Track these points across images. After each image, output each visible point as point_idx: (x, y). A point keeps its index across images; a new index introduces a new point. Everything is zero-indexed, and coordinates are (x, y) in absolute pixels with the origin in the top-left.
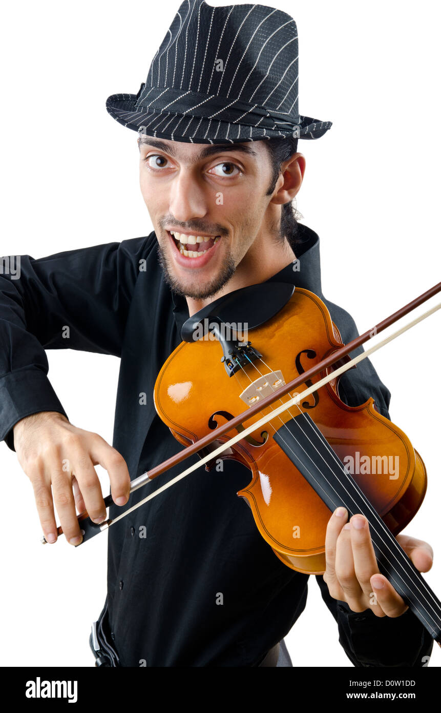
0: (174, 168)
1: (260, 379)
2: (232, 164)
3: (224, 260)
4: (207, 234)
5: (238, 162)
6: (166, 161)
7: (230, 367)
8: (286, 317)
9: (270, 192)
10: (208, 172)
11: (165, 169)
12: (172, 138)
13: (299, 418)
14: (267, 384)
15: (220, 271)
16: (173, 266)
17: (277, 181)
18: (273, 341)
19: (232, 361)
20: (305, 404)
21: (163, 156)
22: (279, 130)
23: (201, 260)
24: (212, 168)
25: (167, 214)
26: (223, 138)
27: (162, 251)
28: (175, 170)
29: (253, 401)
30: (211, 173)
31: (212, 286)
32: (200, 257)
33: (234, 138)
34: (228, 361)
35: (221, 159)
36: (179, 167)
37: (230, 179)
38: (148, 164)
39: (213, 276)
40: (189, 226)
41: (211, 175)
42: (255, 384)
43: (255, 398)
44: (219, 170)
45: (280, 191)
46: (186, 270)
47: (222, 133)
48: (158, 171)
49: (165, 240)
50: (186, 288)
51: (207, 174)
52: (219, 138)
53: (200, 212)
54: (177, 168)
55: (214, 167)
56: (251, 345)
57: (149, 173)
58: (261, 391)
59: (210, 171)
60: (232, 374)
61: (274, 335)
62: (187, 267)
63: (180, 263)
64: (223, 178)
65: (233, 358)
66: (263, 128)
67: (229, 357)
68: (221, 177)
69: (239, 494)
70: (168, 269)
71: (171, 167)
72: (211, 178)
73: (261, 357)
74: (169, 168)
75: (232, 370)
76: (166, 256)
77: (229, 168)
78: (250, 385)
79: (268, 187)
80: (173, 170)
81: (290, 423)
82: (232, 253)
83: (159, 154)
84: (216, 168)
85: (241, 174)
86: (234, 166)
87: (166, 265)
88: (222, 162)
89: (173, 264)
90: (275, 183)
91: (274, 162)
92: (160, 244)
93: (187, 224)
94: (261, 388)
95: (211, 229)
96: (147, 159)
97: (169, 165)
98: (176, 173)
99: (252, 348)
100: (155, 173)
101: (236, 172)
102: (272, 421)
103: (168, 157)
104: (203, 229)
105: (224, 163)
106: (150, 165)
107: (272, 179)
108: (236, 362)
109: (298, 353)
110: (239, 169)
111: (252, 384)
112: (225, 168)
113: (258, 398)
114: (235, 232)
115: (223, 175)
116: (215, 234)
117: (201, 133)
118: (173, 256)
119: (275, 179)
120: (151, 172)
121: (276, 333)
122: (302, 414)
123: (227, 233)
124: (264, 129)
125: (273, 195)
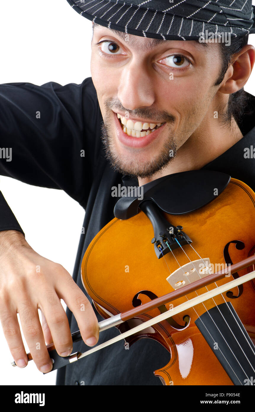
0: (126, 55)
1: (188, 265)
2: (182, 56)
3: (166, 144)
4: (152, 121)
5: (188, 55)
6: (119, 47)
7: (160, 249)
8: (219, 205)
9: (218, 82)
10: (158, 62)
11: (116, 55)
12: (126, 30)
13: (223, 306)
14: (194, 270)
15: (161, 153)
16: (115, 143)
17: (226, 72)
18: (203, 228)
19: (161, 243)
20: (229, 294)
21: (116, 42)
22: (231, 26)
23: (143, 141)
24: (162, 59)
25: (115, 97)
26: (175, 34)
27: (106, 128)
28: (127, 56)
29: (179, 285)
30: (162, 63)
31: (151, 167)
32: (142, 137)
33: (186, 34)
34: (158, 243)
35: (172, 50)
36: (131, 54)
37: (180, 70)
38: (100, 48)
39: (153, 156)
40: (136, 113)
41: (161, 65)
42: (183, 268)
43: (182, 282)
44: (170, 61)
45: (229, 81)
46: (127, 148)
47: (175, 28)
48: (110, 56)
49: (110, 118)
50: (125, 165)
51: (157, 63)
52: (172, 34)
53: (148, 101)
54: (129, 55)
55: (165, 58)
56: (182, 230)
57: (101, 57)
58: (188, 276)
59: (160, 61)
60: (161, 256)
61: (205, 222)
62: (128, 146)
63: (122, 141)
64: (173, 69)
65: (163, 240)
66: (215, 24)
67: (160, 238)
68: (171, 67)
69: (157, 373)
70: (110, 146)
71: (123, 54)
72: (161, 68)
73: (190, 242)
74: (121, 55)
75: (161, 252)
76: (110, 134)
77: (179, 59)
78: (178, 270)
79: (217, 78)
80: (124, 57)
81: (213, 311)
82: (174, 138)
83: (112, 40)
84: (167, 59)
85: (191, 65)
86: (185, 59)
87: (108, 142)
88: (173, 54)
89: (115, 141)
90: (224, 74)
91: (224, 54)
92: (104, 121)
93: (134, 111)
94: (188, 273)
95: (157, 116)
96: (100, 43)
97: (120, 51)
98: (127, 60)
99: (184, 233)
100: (106, 58)
101: (185, 64)
102: (196, 307)
103: (121, 44)
104: (150, 117)
105: (174, 55)
106: (103, 50)
107: (221, 71)
108: (166, 245)
109: (227, 242)
110: (189, 61)
111: (180, 268)
112: (176, 60)
113: (184, 282)
114: (181, 119)
115: (174, 66)
116: (162, 120)
117: (154, 27)
118: (116, 133)
119: (224, 70)
120: (103, 56)
121: (207, 220)
122: (225, 303)
123: (173, 120)
124: (217, 25)
125: (221, 85)
